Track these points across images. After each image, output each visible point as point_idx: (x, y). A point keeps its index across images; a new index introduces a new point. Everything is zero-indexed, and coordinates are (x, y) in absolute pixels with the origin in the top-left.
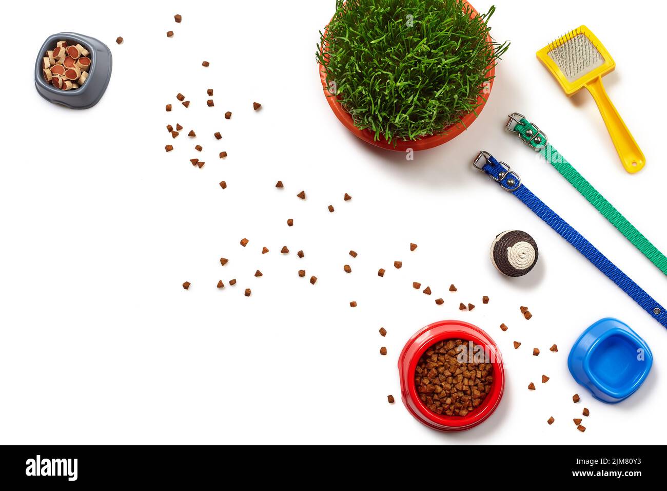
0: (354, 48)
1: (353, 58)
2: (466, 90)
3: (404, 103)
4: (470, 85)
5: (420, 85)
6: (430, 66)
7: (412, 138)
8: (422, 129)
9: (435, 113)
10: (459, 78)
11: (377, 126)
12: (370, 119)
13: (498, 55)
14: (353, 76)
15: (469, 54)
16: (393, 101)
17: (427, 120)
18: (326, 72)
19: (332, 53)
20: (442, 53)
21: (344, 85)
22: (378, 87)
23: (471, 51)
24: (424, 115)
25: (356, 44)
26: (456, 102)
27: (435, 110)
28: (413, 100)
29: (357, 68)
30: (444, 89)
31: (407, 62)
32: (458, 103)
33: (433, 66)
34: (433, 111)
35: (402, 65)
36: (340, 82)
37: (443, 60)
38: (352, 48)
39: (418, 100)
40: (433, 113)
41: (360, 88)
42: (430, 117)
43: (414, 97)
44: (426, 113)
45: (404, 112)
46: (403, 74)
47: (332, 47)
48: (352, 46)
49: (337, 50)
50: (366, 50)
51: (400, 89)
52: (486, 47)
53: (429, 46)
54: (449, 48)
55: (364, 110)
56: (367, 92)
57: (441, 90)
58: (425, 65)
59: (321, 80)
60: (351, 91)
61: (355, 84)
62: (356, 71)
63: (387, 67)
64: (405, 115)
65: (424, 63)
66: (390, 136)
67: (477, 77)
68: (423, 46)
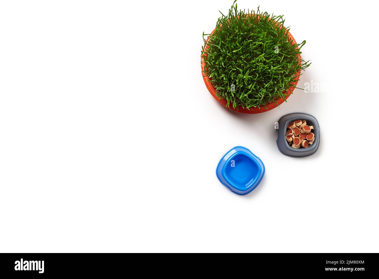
0: (223, 52)
1: (221, 58)
2: (282, 86)
3: (246, 87)
4: (285, 84)
5: (257, 78)
6: (264, 69)
7: (248, 109)
8: (254, 103)
9: (263, 96)
10: (280, 78)
11: (229, 98)
12: (226, 94)
13: (303, 68)
14: (220, 68)
15: (287, 65)
16: (240, 86)
17: (258, 100)
18: (204, 63)
19: (210, 53)
20: (272, 63)
21: (214, 72)
22: (233, 76)
23: (289, 64)
24: (256, 96)
25: (224, 50)
26: (275, 92)
27: (263, 94)
28: (252, 87)
29: (223, 64)
30: (270, 83)
31: (251, 64)
32: (276, 92)
33: (266, 70)
34: (262, 95)
35: (248, 66)
36: (212, 70)
37: (272, 67)
38: (222, 52)
39: (255, 87)
40: (262, 96)
41: (223, 75)
42: (260, 98)
43: (252, 85)
44: (258, 95)
45: (246, 93)
46: (248, 71)
47: (211, 50)
48: (222, 51)
49: (213, 52)
50: (229, 54)
51: (245, 80)
52: (298, 62)
53: (265, 57)
54: (276, 60)
55: (223, 88)
56: (226, 78)
57: (268, 84)
58: (261, 68)
59: (201, 66)
60: (217, 76)
61: (220, 72)
62: (222, 66)
63: (239, 66)
64: (246, 95)
65: (261, 67)
66: (235, 105)
67: (290, 79)
68: (262, 57)
